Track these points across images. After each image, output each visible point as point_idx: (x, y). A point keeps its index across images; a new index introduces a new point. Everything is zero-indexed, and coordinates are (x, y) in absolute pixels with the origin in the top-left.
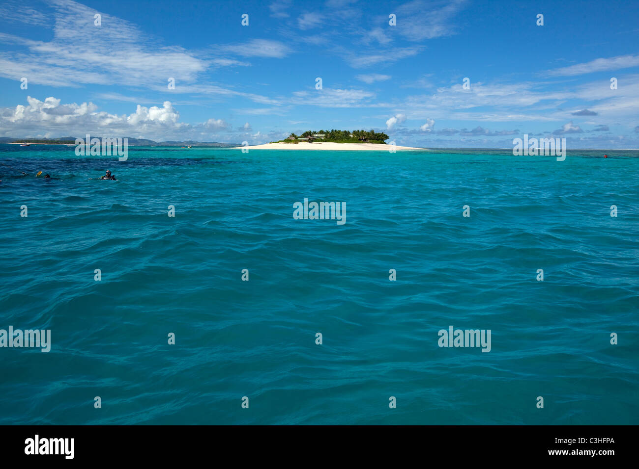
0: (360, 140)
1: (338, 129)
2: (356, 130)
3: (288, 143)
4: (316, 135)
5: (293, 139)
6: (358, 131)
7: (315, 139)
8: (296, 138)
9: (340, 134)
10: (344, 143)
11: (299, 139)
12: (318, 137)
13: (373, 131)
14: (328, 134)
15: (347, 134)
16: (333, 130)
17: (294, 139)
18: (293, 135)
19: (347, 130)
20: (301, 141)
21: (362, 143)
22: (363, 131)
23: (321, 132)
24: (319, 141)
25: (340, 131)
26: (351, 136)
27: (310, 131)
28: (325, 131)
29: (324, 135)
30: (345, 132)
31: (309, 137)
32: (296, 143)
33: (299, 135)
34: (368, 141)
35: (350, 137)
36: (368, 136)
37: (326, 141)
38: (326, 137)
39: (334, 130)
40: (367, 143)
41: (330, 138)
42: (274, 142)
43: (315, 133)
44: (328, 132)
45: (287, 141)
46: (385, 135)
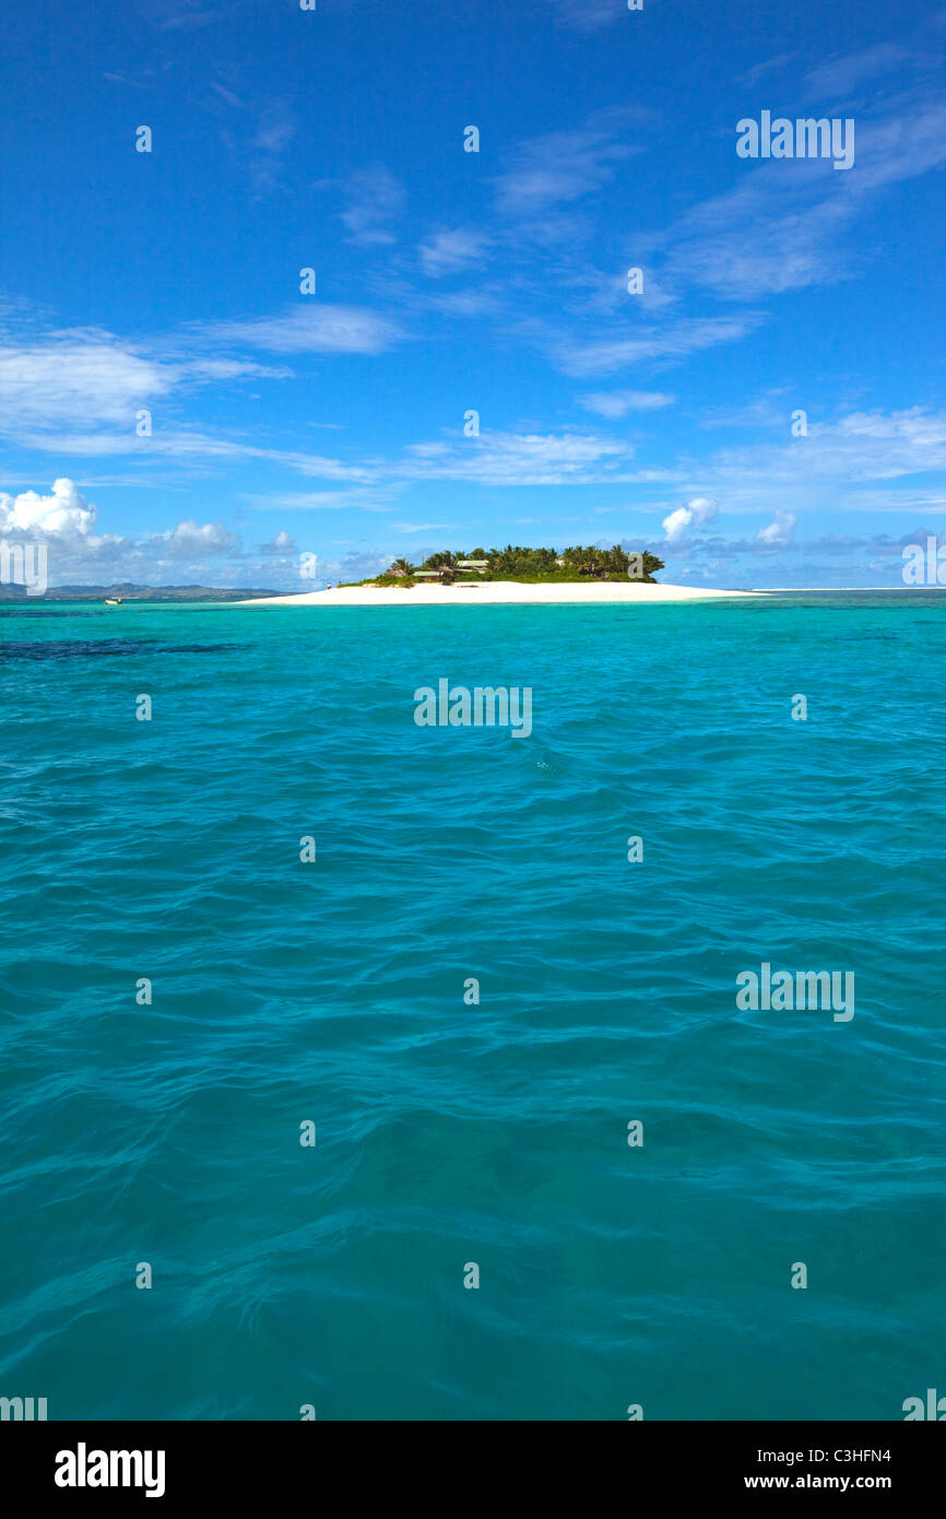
0: (583, 572)
1: (523, 545)
2: (574, 546)
3: (387, 586)
4: (465, 563)
5: (400, 573)
6: (580, 549)
7: (461, 573)
8: (410, 572)
9: (528, 560)
10: (541, 581)
11: (416, 574)
12: (469, 568)
13: (619, 548)
14: (497, 560)
15: (547, 556)
16: (510, 548)
17: (405, 574)
18: (402, 564)
19: (548, 547)
20: (422, 580)
21: (590, 581)
22: (591, 549)
23: (478, 555)
24: (470, 580)
25: (527, 550)
26: (560, 562)
27: (449, 553)
28: (487, 550)
29: (484, 563)
30: (543, 552)
31: (445, 568)
32: (407, 587)
33: (418, 563)
34: (607, 575)
35: (558, 567)
36: (606, 564)
37: (490, 580)
38: (490, 566)
39: (513, 546)
40: (604, 580)
41: (502, 569)
42: (348, 585)
43: (461, 557)
44: (496, 554)
45: (385, 580)
46: (651, 558)
